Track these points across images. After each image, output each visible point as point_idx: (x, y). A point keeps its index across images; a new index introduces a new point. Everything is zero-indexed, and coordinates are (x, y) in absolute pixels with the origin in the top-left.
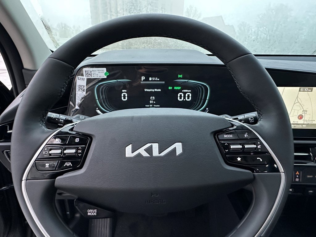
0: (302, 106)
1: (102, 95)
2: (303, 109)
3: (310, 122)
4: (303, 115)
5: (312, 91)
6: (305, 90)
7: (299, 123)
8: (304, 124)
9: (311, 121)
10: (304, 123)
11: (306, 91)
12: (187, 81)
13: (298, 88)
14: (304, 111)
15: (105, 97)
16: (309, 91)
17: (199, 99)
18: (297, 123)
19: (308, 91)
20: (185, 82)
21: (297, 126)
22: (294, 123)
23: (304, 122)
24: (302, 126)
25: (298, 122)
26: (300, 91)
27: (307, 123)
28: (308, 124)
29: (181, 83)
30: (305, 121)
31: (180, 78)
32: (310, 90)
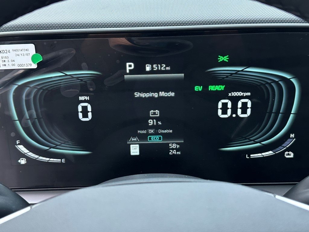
1: (29, 109)
12: (242, 71)
15: (37, 115)
17: (271, 112)
20: (236, 74)
29: (227, 76)
31: (224, 64)
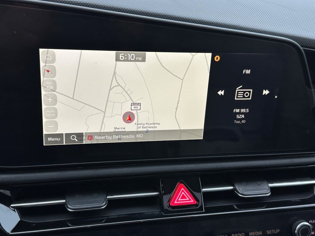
0: (129, 92)
2: (131, 99)
3: (150, 128)
4: (134, 112)
5: (144, 60)
6: (130, 57)
7: (127, 130)
8: (138, 132)
9: (153, 126)
10: (139, 130)
11: (131, 61)
13: (113, 53)
14: (133, 104)
16: (138, 61)
18: (123, 130)
19: (135, 61)
21: (125, 137)
22: (117, 130)
23: (138, 128)
24: (135, 136)
25: (124, 128)
26: (117, 59)
27: (146, 130)
28: (147, 132)
30: (139, 126)
32: (140, 59)
